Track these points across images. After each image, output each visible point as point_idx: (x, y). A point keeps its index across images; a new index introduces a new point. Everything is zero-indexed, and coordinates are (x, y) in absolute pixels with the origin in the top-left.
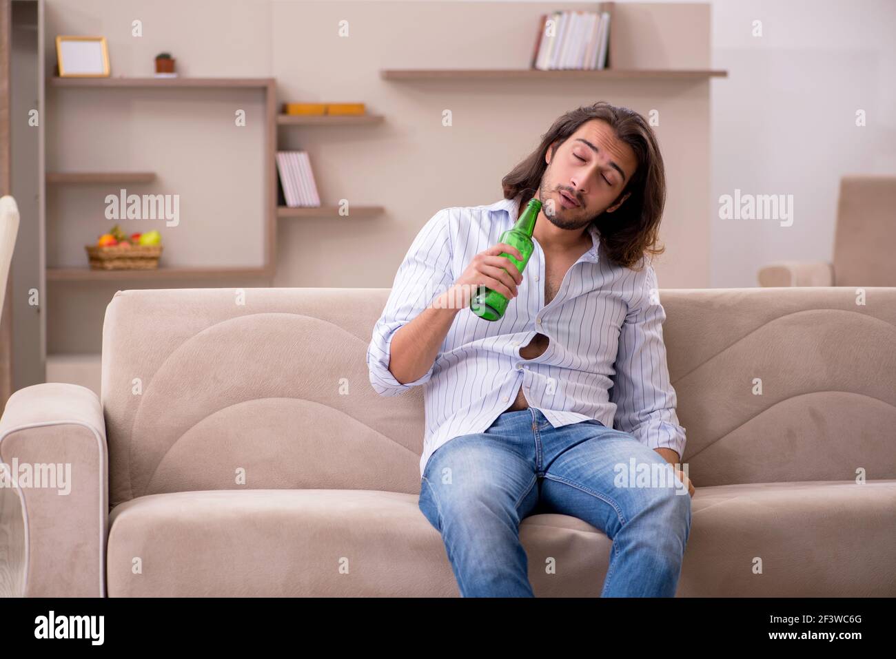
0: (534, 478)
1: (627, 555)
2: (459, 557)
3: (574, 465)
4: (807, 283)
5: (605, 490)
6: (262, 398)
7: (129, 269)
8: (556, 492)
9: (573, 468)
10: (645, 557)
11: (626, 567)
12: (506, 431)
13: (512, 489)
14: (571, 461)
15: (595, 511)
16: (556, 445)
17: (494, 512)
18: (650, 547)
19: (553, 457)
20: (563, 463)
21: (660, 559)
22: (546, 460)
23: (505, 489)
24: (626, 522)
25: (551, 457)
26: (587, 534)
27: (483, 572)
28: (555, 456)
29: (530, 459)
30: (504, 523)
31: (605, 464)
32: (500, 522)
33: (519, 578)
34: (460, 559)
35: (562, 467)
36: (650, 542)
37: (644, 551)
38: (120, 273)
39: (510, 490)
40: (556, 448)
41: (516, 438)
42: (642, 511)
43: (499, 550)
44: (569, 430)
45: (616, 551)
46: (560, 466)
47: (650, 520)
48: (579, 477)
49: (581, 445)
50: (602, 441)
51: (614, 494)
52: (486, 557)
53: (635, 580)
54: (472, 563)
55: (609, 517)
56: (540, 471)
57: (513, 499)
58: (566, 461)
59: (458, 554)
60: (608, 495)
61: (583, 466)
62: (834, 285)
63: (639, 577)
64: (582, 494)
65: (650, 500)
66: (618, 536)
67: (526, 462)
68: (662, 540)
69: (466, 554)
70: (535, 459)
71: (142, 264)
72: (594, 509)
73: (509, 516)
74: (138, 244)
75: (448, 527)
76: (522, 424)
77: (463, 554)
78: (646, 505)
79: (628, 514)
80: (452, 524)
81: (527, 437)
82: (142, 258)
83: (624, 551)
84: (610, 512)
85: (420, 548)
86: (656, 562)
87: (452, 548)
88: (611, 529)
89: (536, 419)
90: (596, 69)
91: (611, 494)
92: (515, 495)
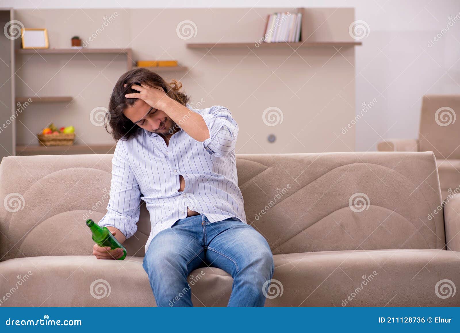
0: (201, 249)
1: (239, 287)
2: (156, 288)
3: (220, 242)
4: (403, 150)
5: (232, 255)
6: (74, 210)
7: (58, 145)
8: (211, 255)
9: (219, 244)
10: (248, 288)
11: (238, 294)
12: (189, 226)
13: (186, 255)
14: (219, 240)
15: (228, 265)
16: (213, 232)
17: (173, 266)
18: (250, 283)
19: (212, 239)
20: (215, 241)
21: (255, 289)
22: (208, 240)
23: (182, 255)
24: (239, 271)
25: (211, 238)
26: (225, 277)
27: (167, 296)
28: (213, 238)
29: (201, 240)
30: (178, 271)
31: (234, 241)
32: (176, 271)
33: (186, 299)
34: (156, 290)
35: (215, 243)
36: (250, 281)
37: (247, 285)
38: (53, 148)
39: (185, 256)
40: (213, 234)
41: (194, 230)
42: (247, 265)
43: (175, 285)
44: (220, 225)
45: (235, 285)
46: (214, 243)
47: (250, 270)
48: (221, 248)
49: (225, 232)
50: (236, 230)
51: (236, 257)
52: (168, 288)
53: (242, 300)
54: (162, 291)
55: (233, 268)
56: (206, 246)
57: (186, 260)
58: (217, 240)
59: (155, 287)
60: (233, 257)
61: (224, 243)
62: (419, 151)
63: (244, 298)
64: (222, 257)
65: (252, 260)
66: (235, 278)
67: (198, 241)
68: (257, 280)
69: (159, 287)
70: (203, 240)
71: (65, 143)
72: (227, 264)
73: (181, 268)
74: (63, 132)
75: (151, 273)
76: (197, 222)
77: (157, 286)
78: (249, 262)
79: (241, 267)
80: (153, 272)
81: (199, 229)
82: (65, 140)
83: (238, 286)
84: (233, 266)
85: (140, 285)
86: (253, 291)
87: (153, 284)
88: (234, 274)
89: (204, 220)
90: (295, 42)
91: (234, 257)
92: (187, 258)
